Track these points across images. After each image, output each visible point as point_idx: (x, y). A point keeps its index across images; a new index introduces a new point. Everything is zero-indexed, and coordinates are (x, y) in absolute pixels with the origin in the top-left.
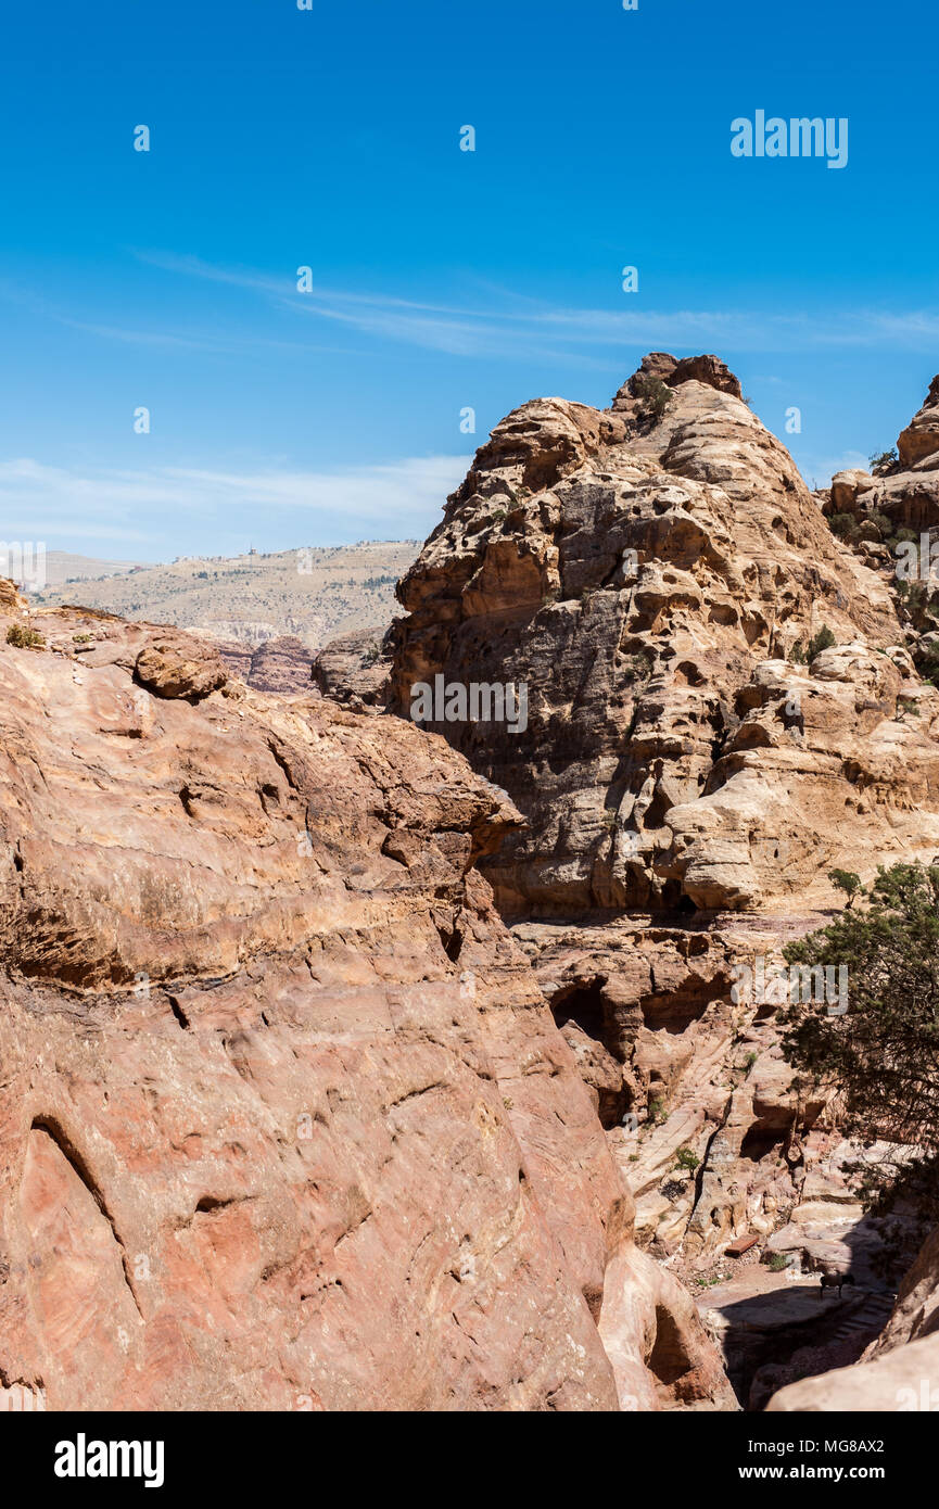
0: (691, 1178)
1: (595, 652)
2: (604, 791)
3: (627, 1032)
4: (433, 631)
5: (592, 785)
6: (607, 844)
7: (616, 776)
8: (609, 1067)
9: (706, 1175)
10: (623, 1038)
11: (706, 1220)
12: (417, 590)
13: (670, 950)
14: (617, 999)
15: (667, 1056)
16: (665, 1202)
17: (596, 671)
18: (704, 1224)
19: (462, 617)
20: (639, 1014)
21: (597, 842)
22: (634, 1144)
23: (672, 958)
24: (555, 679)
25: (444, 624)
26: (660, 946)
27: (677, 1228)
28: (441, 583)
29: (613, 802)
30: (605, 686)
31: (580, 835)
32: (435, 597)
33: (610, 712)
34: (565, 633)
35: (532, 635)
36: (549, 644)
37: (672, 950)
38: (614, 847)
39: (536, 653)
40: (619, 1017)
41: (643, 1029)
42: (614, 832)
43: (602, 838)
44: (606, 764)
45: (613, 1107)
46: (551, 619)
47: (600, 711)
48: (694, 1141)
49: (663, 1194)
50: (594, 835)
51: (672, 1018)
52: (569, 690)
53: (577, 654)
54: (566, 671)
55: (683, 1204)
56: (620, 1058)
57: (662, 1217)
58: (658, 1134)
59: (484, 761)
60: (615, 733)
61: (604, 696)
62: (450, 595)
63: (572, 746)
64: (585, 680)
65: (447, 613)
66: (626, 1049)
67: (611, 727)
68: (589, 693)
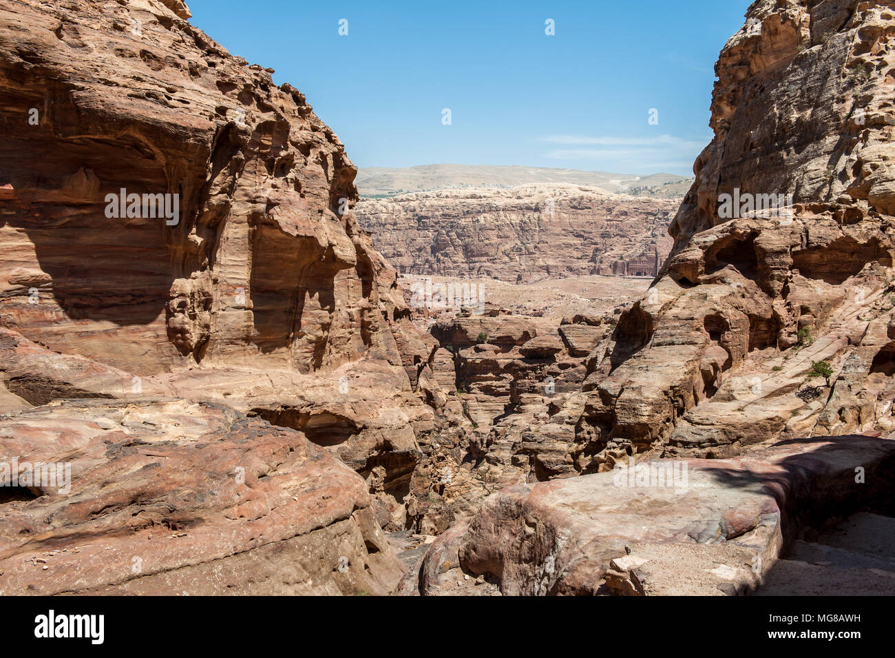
0: (828, 386)
1: (829, 73)
2: (828, 158)
3: (776, 273)
4: (732, 87)
5: (819, 155)
6: (825, 190)
7: (837, 147)
8: (761, 300)
9: (839, 383)
10: (772, 278)
11: (833, 416)
12: (725, 65)
13: (826, 217)
14: (768, 247)
15: (818, 296)
16: (800, 402)
17: (829, 84)
18: (830, 420)
19: (750, 74)
20: (789, 260)
21: (819, 190)
22: (781, 359)
23: (827, 223)
24: (802, 96)
25: (740, 82)
26: (819, 216)
27: (807, 422)
28: (738, 57)
29: (833, 162)
30: (834, 92)
31: (808, 187)
32: (733, 65)
33: (835, 107)
34: (811, 66)
35: (790, 72)
36: (801, 74)
37: (830, 218)
39: (790, 83)
40: (769, 260)
41: (797, 276)
42: (831, 182)
43: (823, 186)
44: (830, 141)
45: (766, 332)
46: (801, 61)
47: (829, 108)
48: (836, 360)
49: (799, 396)
50: (818, 185)
51: (831, 272)
52: (810, 100)
53: (817, 77)
54: (809, 89)
55: (815, 404)
56: (771, 294)
57: (795, 413)
58: (803, 354)
59: (755, 156)
60: (838, 119)
61: (833, 98)
62: (743, 63)
63: (809, 134)
64: (821, 90)
65: (742, 75)
66: (777, 286)
67: (836, 116)
68: (823, 99)
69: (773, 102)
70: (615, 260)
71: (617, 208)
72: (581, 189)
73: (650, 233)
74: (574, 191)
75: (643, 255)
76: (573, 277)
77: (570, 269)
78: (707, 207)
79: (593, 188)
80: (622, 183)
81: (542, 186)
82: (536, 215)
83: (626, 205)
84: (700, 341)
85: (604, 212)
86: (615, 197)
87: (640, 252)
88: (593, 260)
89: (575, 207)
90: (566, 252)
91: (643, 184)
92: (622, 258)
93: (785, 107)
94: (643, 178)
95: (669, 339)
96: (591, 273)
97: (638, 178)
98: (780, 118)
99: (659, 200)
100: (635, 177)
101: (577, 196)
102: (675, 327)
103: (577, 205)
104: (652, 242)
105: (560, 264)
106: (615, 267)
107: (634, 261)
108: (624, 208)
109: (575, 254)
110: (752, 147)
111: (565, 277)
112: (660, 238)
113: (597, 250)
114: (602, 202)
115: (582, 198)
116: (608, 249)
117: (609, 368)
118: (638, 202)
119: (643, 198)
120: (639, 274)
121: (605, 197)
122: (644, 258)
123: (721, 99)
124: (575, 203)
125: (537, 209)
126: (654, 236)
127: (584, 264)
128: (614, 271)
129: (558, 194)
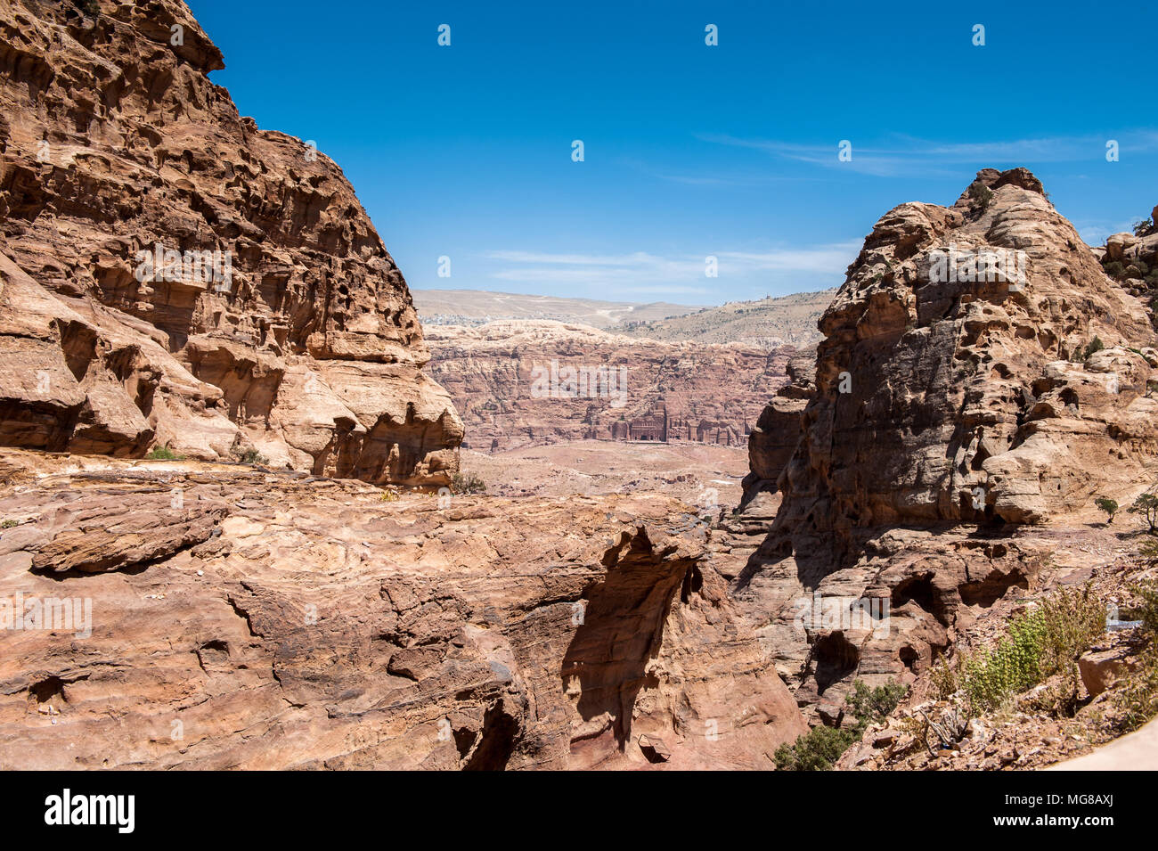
1: (939, 360)
2: (946, 446)
3: (949, 608)
4: (840, 349)
5: (937, 443)
6: (947, 480)
7: (953, 438)
8: (938, 630)
10: (946, 612)
12: (830, 325)
13: (979, 554)
14: (942, 587)
17: (940, 372)
19: (857, 339)
20: (958, 596)
21: (941, 479)
23: (981, 560)
24: (914, 377)
25: (846, 344)
26: (972, 551)
28: (844, 320)
29: (951, 453)
30: (946, 380)
31: (930, 475)
32: (840, 327)
33: (949, 397)
34: (921, 348)
35: (900, 350)
36: (910, 355)
38: (952, 482)
39: (902, 361)
40: (943, 598)
41: (962, 606)
42: (951, 473)
43: (945, 476)
44: (947, 429)
46: (912, 339)
47: (943, 396)
50: (940, 474)
51: (983, 597)
52: (923, 383)
53: (928, 361)
54: (921, 372)
56: (946, 625)
59: (871, 428)
60: (953, 410)
61: (944, 386)
62: (849, 326)
63: (925, 418)
64: (933, 376)
65: (848, 339)
66: (950, 618)
67: (950, 406)
68: (936, 385)
69: (885, 377)
70: (614, 420)
71: (615, 354)
72: (567, 328)
73: (656, 386)
74: (559, 331)
75: (648, 414)
76: (563, 443)
77: (559, 432)
79: (581, 326)
80: (612, 315)
81: (517, 323)
82: (514, 362)
83: (625, 350)
84: (898, 670)
85: (599, 359)
86: (611, 339)
87: (645, 410)
88: (587, 420)
89: (562, 353)
90: (552, 409)
91: (639, 317)
92: (623, 418)
93: (899, 384)
94: (639, 308)
95: (873, 669)
96: (586, 437)
97: (631, 308)
98: (894, 395)
99: (664, 342)
100: (627, 305)
101: (564, 339)
102: (877, 658)
103: (565, 350)
104: (660, 398)
105: (545, 425)
106: (614, 429)
107: (638, 422)
108: (623, 354)
109: (565, 412)
110: (867, 419)
111: (553, 442)
112: (668, 392)
113: (592, 407)
114: (596, 346)
115: (571, 341)
116: (606, 407)
117: (817, 687)
118: (638, 344)
119: (643, 339)
120: (644, 438)
121: (596, 339)
122: (650, 418)
124: (562, 348)
125: (515, 356)
126: (661, 390)
127: (576, 425)
128: (614, 435)
129: (540, 335)
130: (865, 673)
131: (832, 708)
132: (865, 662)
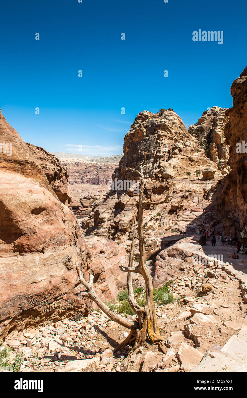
0: (160, 218)
1: (151, 144)
2: (152, 164)
3: (149, 194)
4: (128, 144)
5: (150, 163)
6: (152, 171)
7: (154, 161)
8: (146, 200)
9: (162, 217)
10: (148, 195)
11: (162, 224)
12: (126, 138)
13: (157, 181)
14: (147, 188)
15: (157, 198)
16: (155, 222)
17: (151, 147)
18: (161, 225)
19: (132, 141)
20: (151, 191)
21: (151, 171)
22: (150, 212)
23: (158, 182)
24: (145, 148)
25: (130, 143)
26: (156, 181)
27: (157, 226)
28: (129, 137)
29: (153, 165)
30: (152, 148)
31: (148, 170)
32: (128, 139)
33: (153, 152)
34: (147, 142)
35: (142, 143)
36: (144, 143)
37: (158, 181)
38: (153, 171)
39: (142, 145)
40: (148, 191)
41: (152, 194)
42: (153, 169)
43: (151, 170)
44: (152, 160)
45: (147, 206)
46: (145, 140)
47: (151, 152)
48: (161, 212)
49: (155, 220)
50: (150, 170)
51: (158, 193)
52: (147, 150)
53: (148, 144)
54: (147, 147)
55: (158, 222)
56: (148, 198)
57: (154, 224)
58: (155, 211)
59: (135, 162)
60: (154, 155)
61: (152, 150)
62: (131, 139)
63: (148, 157)
64: (149, 148)
65: (130, 141)
66: (149, 196)
67: (153, 154)
68: (150, 150)
69: (139, 149)
70: (88, 179)
71: (88, 165)
72: (78, 160)
73: (97, 172)
74: (76, 160)
75: (95, 178)
76: (76, 184)
77: (76, 182)
78: (123, 173)
79: (81, 160)
80: (88, 158)
81: (67, 159)
82: (66, 167)
83: (90, 164)
84: (135, 209)
85: (85, 166)
86: (87, 162)
87: (94, 177)
88: (82, 179)
89: (76, 165)
90: (74, 177)
91: (94, 159)
92: (89, 179)
93: (142, 150)
94: (94, 157)
95: (128, 209)
96: (81, 183)
97: (92, 157)
98: (141, 153)
99: (99, 163)
100: (92, 156)
101: (77, 162)
102: (130, 206)
103: (77, 164)
104: (98, 175)
105: (73, 181)
106: (88, 181)
107: (93, 180)
108: (90, 165)
109: (77, 178)
110: (134, 159)
111: (74, 184)
112: (100, 173)
113: (83, 177)
114: (84, 164)
115: (78, 162)
116: (86, 176)
117: (114, 216)
118: (94, 164)
119: (95, 163)
120: (94, 183)
121: (84, 162)
122: (95, 179)
123: (126, 147)
124: (76, 164)
125: (66, 165)
126: (98, 173)
127: (79, 180)
128: (88, 182)
129: (72, 161)
130: (126, 210)
131: (117, 220)
132: (126, 208)
